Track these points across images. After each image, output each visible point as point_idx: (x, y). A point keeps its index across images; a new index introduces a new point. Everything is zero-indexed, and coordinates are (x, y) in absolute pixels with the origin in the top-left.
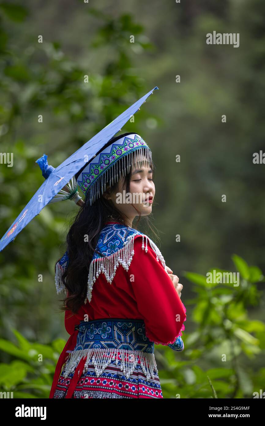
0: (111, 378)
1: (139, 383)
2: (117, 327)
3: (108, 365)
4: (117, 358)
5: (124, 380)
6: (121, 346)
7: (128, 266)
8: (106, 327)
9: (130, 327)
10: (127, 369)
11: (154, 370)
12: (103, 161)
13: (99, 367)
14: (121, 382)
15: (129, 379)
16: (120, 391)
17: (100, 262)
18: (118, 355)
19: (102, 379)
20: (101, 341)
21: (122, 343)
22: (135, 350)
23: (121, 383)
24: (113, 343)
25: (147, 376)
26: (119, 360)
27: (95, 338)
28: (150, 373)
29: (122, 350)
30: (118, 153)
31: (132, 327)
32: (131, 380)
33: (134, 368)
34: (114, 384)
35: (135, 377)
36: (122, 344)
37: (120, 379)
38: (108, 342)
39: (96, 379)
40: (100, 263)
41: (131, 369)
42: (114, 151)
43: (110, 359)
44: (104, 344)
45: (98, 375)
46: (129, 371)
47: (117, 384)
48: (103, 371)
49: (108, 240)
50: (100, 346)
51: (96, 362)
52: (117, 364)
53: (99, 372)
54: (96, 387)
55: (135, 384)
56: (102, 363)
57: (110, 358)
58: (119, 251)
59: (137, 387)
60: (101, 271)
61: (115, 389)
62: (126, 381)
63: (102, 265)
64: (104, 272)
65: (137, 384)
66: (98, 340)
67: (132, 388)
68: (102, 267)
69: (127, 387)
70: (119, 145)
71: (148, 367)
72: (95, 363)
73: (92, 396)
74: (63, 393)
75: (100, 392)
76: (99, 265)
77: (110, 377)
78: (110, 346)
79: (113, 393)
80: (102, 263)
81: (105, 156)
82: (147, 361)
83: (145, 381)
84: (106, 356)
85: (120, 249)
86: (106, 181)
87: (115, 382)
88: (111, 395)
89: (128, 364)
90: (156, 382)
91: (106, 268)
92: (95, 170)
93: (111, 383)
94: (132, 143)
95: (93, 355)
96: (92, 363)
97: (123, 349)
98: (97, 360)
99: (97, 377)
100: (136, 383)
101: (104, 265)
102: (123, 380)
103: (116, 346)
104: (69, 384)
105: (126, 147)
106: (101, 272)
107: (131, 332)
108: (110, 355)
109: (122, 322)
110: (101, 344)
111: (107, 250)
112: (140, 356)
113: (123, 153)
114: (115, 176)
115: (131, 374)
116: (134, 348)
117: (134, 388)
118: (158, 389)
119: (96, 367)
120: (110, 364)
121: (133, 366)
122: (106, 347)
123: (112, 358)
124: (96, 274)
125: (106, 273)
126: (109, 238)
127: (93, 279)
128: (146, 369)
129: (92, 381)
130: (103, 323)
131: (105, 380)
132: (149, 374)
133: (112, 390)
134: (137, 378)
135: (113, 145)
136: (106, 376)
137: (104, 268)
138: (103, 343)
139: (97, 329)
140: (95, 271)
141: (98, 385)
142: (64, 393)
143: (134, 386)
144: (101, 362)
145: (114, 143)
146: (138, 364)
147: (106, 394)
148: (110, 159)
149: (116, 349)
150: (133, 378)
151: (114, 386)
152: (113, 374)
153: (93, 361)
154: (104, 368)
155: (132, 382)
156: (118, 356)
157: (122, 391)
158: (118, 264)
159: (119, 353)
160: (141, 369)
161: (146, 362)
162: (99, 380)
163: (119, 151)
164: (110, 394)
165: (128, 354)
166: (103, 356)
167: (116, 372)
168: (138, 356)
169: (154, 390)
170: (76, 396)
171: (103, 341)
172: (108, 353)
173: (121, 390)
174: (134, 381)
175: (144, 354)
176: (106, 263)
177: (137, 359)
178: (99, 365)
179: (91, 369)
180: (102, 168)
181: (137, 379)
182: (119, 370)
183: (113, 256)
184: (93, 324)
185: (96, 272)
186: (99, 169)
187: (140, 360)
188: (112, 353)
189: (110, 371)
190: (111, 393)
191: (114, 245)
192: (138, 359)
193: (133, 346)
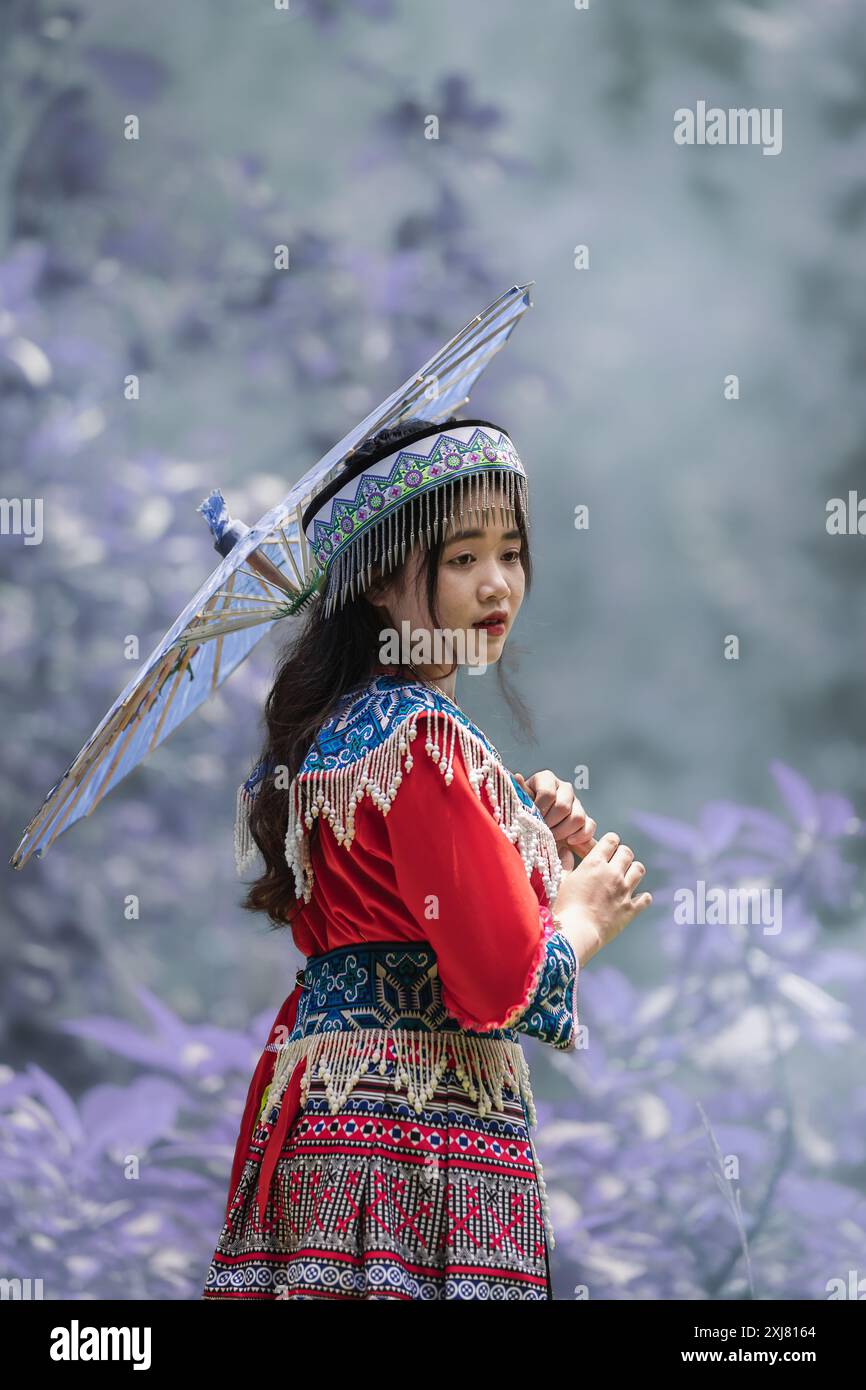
0: (366, 1114)
1: (450, 1125)
2: (385, 966)
3: (360, 1078)
4: (384, 1054)
5: (406, 1118)
6: (396, 1020)
7: (388, 800)
8: (356, 969)
9: (423, 965)
10: (415, 1084)
11: (506, 1085)
12: (367, 498)
13: (336, 1084)
14: (399, 1122)
15: (422, 1114)
16: (395, 1149)
17: (315, 782)
18: (388, 1046)
19: (344, 1119)
20: (344, 1009)
21: (398, 1011)
22: (438, 1030)
23: (397, 1127)
24: (374, 1013)
25: (481, 1103)
26: (389, 1062)
27: (329, 1004)
28: (491, 1095)
29: (399, 1030)
30: (410, 480)
31: (428, 966)
32: (428, 1117)
33: (434, 1082)
34: (374, 1130)
35: (439, 1107)
36: (399, 1014)
37: (395, 1115)
38: (361, 1013)
39: (329, 1120)
40: (315, 786)
41: (428, 1085)
42: (401, 471)
43: (367, 1060)
44: (351, 1019)
45: (334, 1108)
46: (422, 1090)
47: (387, 1130)
48: (347, 1096)
49: (350, 722)
50: (341, 1024)
51: (329, 1070)
52: (382, 1073)
53: (336, 1100)
54: (328, 1142)
55: (439, 1126)
56: (346, 1073)
57: (365, 1057)
58: (368, 756)
59: (445, 1135)
60: (320, 809)
61: (379, 1144)
62: (412, 1118)
63: (320, 791)
64: (329, 814)
65: (445, 1127)
66: (334, 1008)
67: (429, 1139)
68: (321, 798)
69: (415, 1136)
70: (418, 458)
71: (484, 1078)
72: (325, 1074)
73: (321, 1171)
74: (252, 1167)
75: (337, 1156)
76: (311, 792)
77: (363, 1113)
78: (366, 1022)
79: (373, 1158)
80: (321, 787)
81: (373, 484)
82: (478, 1059)
83: (473, 1117)
84: (356, 1051)
85: (371, 751)
86: (373, 557)
87: (380, 1124)
88: (367, 1165)
89: (418, 1071)
90: (509, 1119)
91: (333, 803)
92: (344, 518)
93: (368, 1129)
94: (456, 455)
95: (322, 1052)
96: (320, 1076)
97: (402, 1030)
98: (333, 1064)
99: (333, 1113)
100: (443, 1125)
101: (327, 793)
102: (402, 1119)
103: (381, 1020)
104: (268, 1141)
105: (437, 464)
106: (321, 813)
107: (426, 979)
108: (365, 1048)
109: (399, 952)
110: (344, 1020)
111: (342, 753)
112: (456, 1048)
113: (424, 481)
114: (396, 545)
115: (428, 1100)
116: (436, 1025)
117: (435, 1140)
118: (516, 1140)
119: (331, 1084)
120: (365, 1073)
121: (433, 1076)
122: (356, 1025)
123: (370, 1057)
124: (303, 818)
125: (332, 816)
126: (354, 719)
127: (295, 830)
128: (476, 1084)
129: (319, 1128)
130: (349, 957)
131: (352, 1121)
132: (487, 1097)
133: (371, 1147)
134: (445, 1110)
135: (401, 453)
136: (353, 1110)
137: (327, 802)
138: (347, 1014)
139: (335, 977)
140: (300, 808)
141: (335, 1138)
142: (255, 1165)
143: (435, 1134)
144: (341, 1070)
145: (404, 450)
146: (448, 1070)
147: (355, 1161)
148: (386, 495)
149: (381, 1031)
150: (432, 1111)
151: (379, 1136)
152: (372, 1101)
153: (321, 1069)
154: (349, 1086)
155: (430, 1123)
156: (388, 1050)
157: (401, 1150)
158: (360, 792)
159: (390, 1042)
160: (459, 1083)
161: (474, 1063)
162: (336, 1121)
163: (414, 475)
164: (365, 1159)
165: (417, 1042)
166: (347, 1052)
167: (384, 1095)
168: (449, 1047)
169: (505, 1143)
170: (281, 1174)
171: (346, 1009)
172: (360, 1043)
173: (398, 1145)
174: (436, 1119)
175: (466, 1042)
176: (333, 788)
177: (444, 1057)
178: (337, 1080)
179: (317, 1094)
180: (361, 516)
181: (444, 1113)
182: (390, 1089)
183: (352, 769)
184: (326, 964)
185: (304, 811)
186: (355, 520)
187: (453, 1058)
188: (372, 1042)
189: (365, 1095)
190: (368, 1158)
191: (360, 740)
192: (447, 1054)
193: (433, 1020)
